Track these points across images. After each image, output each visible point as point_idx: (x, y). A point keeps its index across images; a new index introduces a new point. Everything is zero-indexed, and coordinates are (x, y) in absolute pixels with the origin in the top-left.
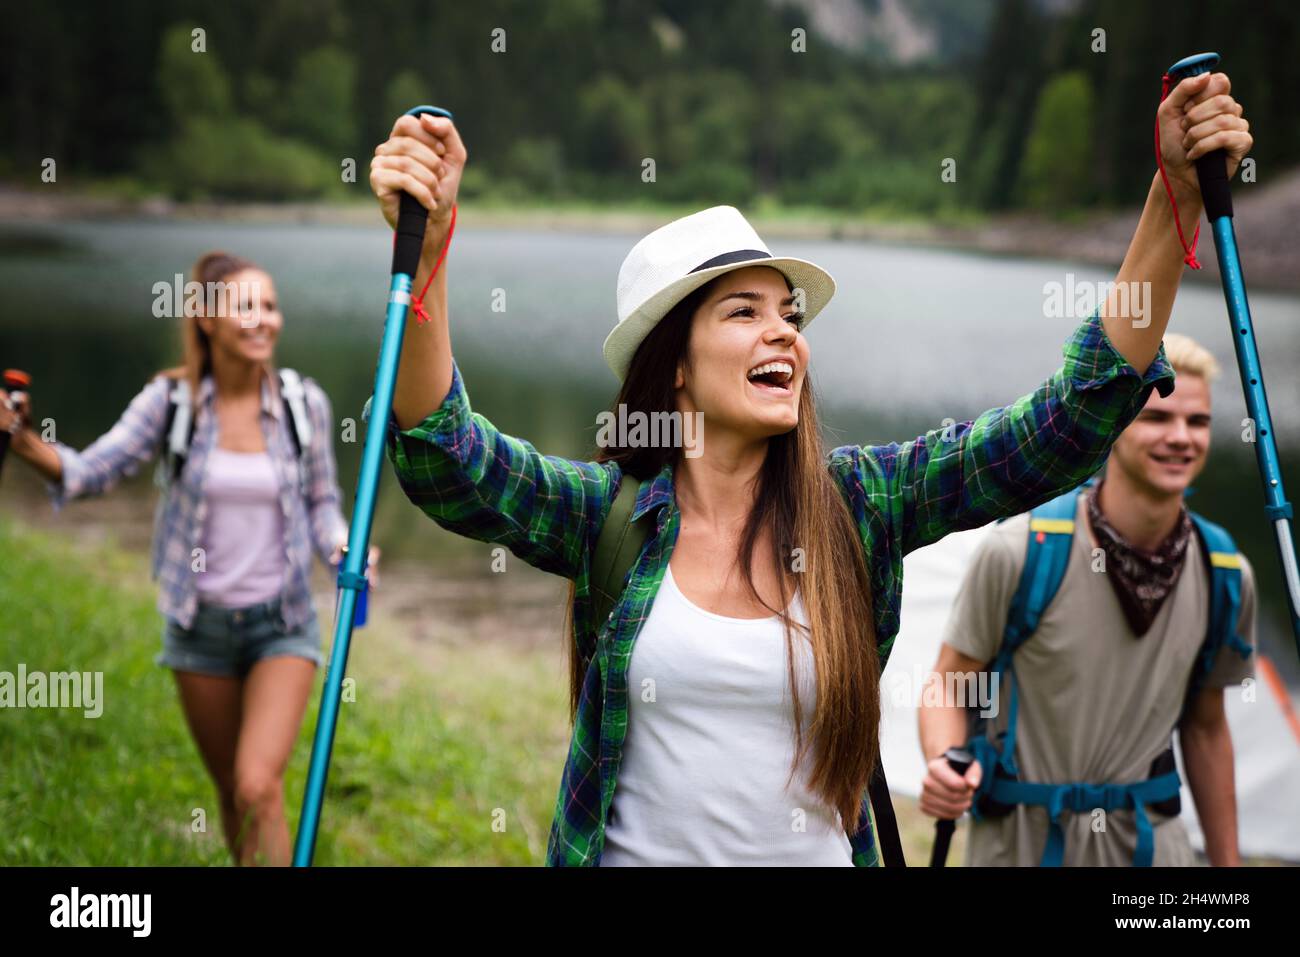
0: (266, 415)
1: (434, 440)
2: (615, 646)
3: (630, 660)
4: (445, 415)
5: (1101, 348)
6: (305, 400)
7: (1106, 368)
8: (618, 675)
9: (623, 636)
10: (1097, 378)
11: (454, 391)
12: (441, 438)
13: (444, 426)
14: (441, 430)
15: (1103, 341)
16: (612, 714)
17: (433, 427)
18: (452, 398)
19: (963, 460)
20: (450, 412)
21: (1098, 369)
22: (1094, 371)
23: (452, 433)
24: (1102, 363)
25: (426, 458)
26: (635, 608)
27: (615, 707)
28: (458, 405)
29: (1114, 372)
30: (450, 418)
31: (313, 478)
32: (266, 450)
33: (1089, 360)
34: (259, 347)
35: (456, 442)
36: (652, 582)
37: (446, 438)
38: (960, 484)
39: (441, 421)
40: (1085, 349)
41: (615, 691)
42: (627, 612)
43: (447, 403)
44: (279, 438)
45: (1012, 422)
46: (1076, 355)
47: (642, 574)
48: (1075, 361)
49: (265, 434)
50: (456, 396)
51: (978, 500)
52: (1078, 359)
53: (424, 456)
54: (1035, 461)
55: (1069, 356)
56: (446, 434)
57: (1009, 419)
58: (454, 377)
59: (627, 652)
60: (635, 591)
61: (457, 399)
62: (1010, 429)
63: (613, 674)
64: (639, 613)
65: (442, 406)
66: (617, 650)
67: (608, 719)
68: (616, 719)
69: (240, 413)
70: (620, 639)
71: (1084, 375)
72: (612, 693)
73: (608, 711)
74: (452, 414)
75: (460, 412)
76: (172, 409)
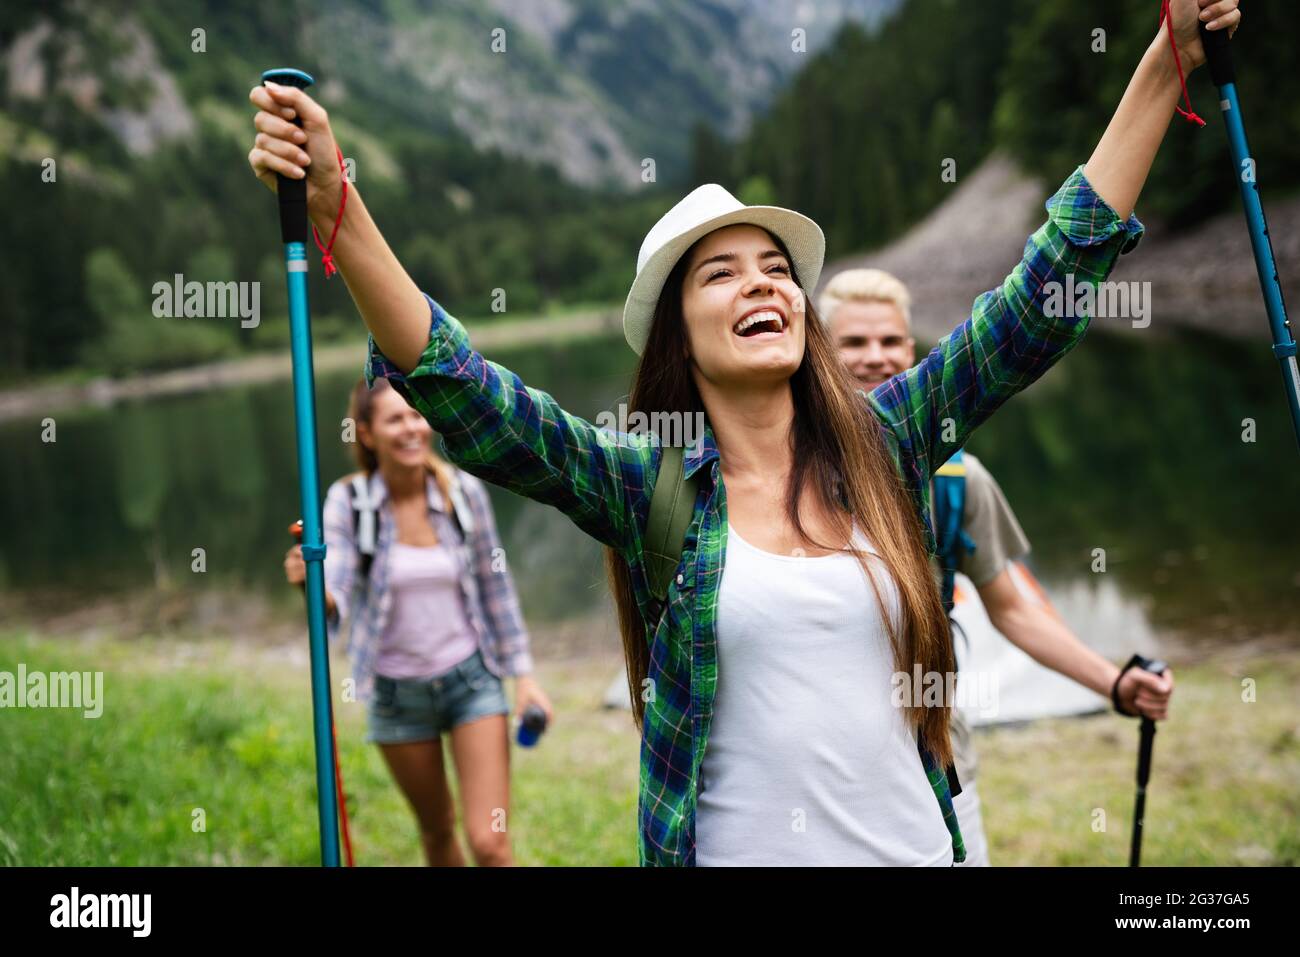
0: (432, 511)
1: (438, 372)
2: (698, 600)
3: (716, 611)
4: (438, 344)
5: (1097, 207)
6: (463, 491)
7: (1103, 226)
8: (704, 629)
9: (704, 590)
10: (1095, 235)
11: (436, 320)
12: (444, 366)
13: (442, 355)
14: (441, 360)
15: (1098, 200)
16: (701, 670)
17: (432, 360)
18: (437, 327)
19: (973, 354)
20: (442, 340)
21: (1096, 227)
22: (1092, 228)
23: (452, 359)
24: (1100, 221)
25: (442, 393)
26: (710, 560)
27: (703, 662)
28: (447, 331)
29: (1114, 228)
30: (444, 345)
31: (480, 556)
32: (439, 541)
33: (1086, 219)
34: (415, 452)
35: (459, 365)
36: (718, 536)
37: (449, 364)
38: (974, 377)
39: (437, 351)
40: (1078, 209)
41: (703, 645)
42: (703, 565)
43: (434, 333)
44: (446, 529)
45: (1008, 299)
46: (1070, 215)
47: (708, 528)
48: (1070, 222)
49: (435, 528)
50: (441, 324)
51: (992, 387)
52: (1072, 219)
53: (437, 391)
54: (1035, 331)
55: (1059, 217)
56: (447, 361)
57: (1005, 299)
58: (432, 308)
59: (712, 603)
60: (705, 545)
61: (444, 326)
62: (1008, 307)
63: (699, 629)
64: (715, 564)
65: (431, 338)
66: (701, 604)
67: (698, 674)
68: (705, 675)
69: (411, 512)
70: (702, 593)
71: (1082, 233)
72: (700, 648)
73: (698, 667)
74: (444, 341)
75: (451, 337)
76: (356, 515)
